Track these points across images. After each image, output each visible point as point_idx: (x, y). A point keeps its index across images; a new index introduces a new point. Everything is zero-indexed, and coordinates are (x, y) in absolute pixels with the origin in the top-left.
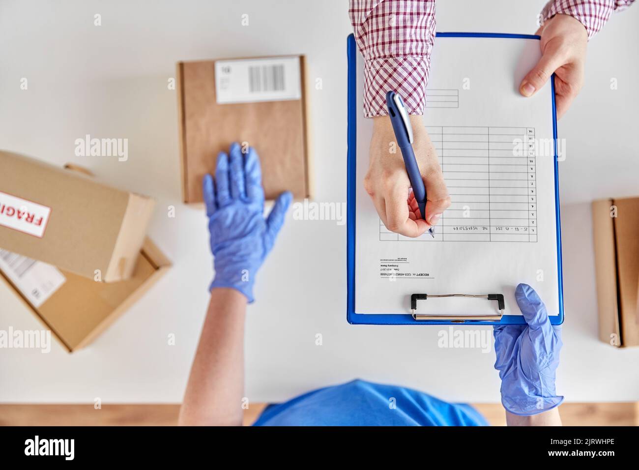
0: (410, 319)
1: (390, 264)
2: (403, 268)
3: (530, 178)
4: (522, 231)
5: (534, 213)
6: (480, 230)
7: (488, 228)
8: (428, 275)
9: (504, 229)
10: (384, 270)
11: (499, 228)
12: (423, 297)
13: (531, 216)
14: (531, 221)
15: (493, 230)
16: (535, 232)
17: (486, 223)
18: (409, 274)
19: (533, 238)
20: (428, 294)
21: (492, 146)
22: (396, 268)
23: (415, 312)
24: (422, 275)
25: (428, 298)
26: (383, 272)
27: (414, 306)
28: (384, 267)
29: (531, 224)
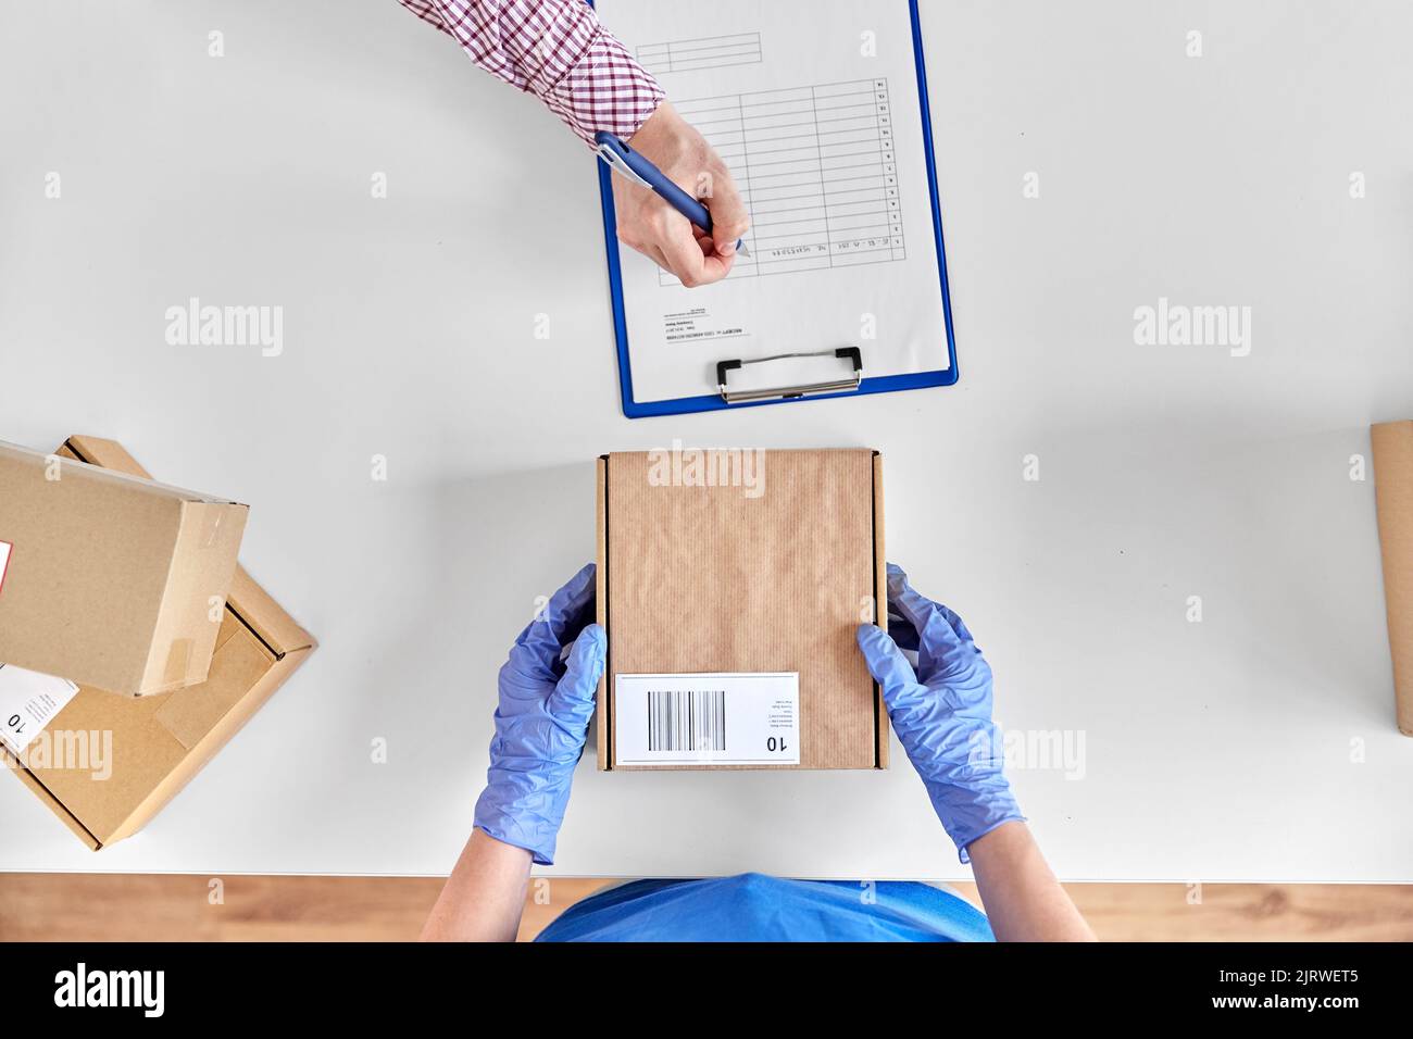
0: (717, 402)
1: (680, 321)
2: (700, 324)
3: (886, 159)
4: (880, 244)
5: (897, 214)
6: (814, 251)
7: (827, 247)
8: (740, 331)
9: (851, 244)
10: (672, 330)
11: (845, 245)
12: (736, 364)
13: (892, 220)
14: (892, 227)
15: (835, 249)
16: (901, 244)
17: (822, 239)
18: (710, 334)
19: (899, 253)
20: (742, 359)
21: (821, 116)
22: (689, 325)
23: (725, 389)
24: (731, 332)
25: (742, 365)
26: (670, 334)
27: (722, 380)
28: (672, 327)
29: (894, 232)
